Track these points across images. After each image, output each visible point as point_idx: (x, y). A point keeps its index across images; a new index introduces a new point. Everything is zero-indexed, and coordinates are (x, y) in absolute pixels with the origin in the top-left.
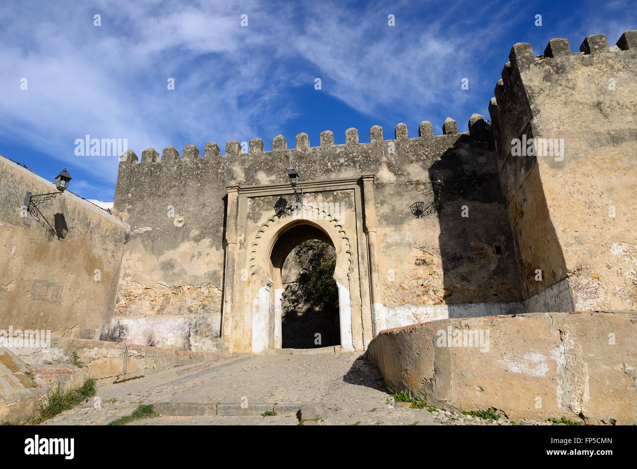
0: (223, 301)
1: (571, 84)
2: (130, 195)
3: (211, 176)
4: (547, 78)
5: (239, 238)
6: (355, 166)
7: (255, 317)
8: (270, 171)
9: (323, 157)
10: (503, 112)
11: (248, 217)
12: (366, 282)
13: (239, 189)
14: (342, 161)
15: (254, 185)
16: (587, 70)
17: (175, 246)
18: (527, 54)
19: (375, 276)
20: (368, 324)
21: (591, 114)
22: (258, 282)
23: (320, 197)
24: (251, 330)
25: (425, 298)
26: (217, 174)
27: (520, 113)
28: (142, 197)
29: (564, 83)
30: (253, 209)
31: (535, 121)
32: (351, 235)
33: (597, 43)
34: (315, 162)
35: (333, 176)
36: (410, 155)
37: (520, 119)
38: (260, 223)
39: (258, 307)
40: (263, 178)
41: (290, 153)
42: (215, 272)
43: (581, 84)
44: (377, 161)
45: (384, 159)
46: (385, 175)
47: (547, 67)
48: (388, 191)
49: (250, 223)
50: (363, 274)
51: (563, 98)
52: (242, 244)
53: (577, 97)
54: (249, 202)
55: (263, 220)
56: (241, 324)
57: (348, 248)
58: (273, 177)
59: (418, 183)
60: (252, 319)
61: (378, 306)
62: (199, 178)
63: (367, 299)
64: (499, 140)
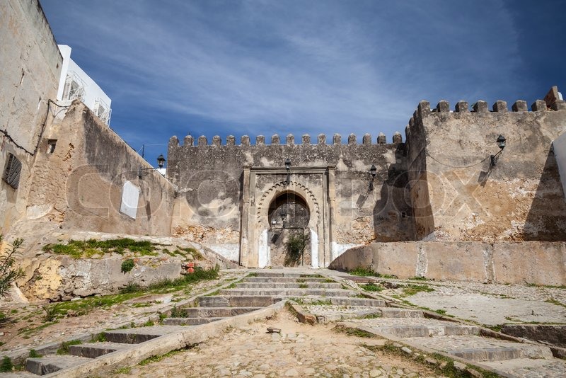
0: (241, 236)
1: (447, 129)
2: (177, 167)
3: (232, 158)
4: (436, 123)
5: (251, 199)
6: (323, 159)
7: (261, 247)
8: (270, 158)
9: (304, 151)
10: (413, 137)
11: (257, 186)
12: (327, 230)
13: (251, 169)
14: (315, 155)
15: (260, 167)
16: (456, 121)
17: (208, 202)
18: (427, 108)
19: (333, 226)
20: (327, 254)
21: (455, 146)
22: (262, 227)
23: (302, 177)
24: (258, 254)
25: (361, 240)
26: (235, 157)
27: (421, 140)
28: (185, 169)
29: (444, 127)
30: (259, 181)
31: (427, 148)
32: (320, 201)
33: (463, 106)
34: (298, 154)
35: (310, 164)
36: (357, 155)
37: (420, 144)
38: (263, 191)
39: (262, 242)
40: (266, 162)
41: (283, 147)
42: (235, 219)
43: (453, 129)
44: (337, 157)
45: (341, 156)
46: (341, 166)
47: (437, 117)
48: (343, 176)
49: (257, 190)
50: (326, 225)
51: (443, 136)
52: (253, 203)
53: (450, 136)
54: (257, 177)
55: (266, 189)
56: (252, 251)
57: (317, 209)
58: (272, 162)
59: (361, 173)
60: (258, 248)
61: (334, 243)
62: (224, 159)
63: (328, 240)
64: (409, 151)
